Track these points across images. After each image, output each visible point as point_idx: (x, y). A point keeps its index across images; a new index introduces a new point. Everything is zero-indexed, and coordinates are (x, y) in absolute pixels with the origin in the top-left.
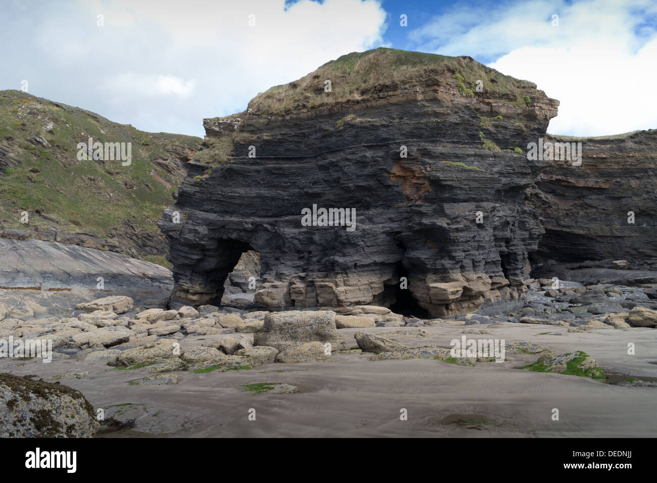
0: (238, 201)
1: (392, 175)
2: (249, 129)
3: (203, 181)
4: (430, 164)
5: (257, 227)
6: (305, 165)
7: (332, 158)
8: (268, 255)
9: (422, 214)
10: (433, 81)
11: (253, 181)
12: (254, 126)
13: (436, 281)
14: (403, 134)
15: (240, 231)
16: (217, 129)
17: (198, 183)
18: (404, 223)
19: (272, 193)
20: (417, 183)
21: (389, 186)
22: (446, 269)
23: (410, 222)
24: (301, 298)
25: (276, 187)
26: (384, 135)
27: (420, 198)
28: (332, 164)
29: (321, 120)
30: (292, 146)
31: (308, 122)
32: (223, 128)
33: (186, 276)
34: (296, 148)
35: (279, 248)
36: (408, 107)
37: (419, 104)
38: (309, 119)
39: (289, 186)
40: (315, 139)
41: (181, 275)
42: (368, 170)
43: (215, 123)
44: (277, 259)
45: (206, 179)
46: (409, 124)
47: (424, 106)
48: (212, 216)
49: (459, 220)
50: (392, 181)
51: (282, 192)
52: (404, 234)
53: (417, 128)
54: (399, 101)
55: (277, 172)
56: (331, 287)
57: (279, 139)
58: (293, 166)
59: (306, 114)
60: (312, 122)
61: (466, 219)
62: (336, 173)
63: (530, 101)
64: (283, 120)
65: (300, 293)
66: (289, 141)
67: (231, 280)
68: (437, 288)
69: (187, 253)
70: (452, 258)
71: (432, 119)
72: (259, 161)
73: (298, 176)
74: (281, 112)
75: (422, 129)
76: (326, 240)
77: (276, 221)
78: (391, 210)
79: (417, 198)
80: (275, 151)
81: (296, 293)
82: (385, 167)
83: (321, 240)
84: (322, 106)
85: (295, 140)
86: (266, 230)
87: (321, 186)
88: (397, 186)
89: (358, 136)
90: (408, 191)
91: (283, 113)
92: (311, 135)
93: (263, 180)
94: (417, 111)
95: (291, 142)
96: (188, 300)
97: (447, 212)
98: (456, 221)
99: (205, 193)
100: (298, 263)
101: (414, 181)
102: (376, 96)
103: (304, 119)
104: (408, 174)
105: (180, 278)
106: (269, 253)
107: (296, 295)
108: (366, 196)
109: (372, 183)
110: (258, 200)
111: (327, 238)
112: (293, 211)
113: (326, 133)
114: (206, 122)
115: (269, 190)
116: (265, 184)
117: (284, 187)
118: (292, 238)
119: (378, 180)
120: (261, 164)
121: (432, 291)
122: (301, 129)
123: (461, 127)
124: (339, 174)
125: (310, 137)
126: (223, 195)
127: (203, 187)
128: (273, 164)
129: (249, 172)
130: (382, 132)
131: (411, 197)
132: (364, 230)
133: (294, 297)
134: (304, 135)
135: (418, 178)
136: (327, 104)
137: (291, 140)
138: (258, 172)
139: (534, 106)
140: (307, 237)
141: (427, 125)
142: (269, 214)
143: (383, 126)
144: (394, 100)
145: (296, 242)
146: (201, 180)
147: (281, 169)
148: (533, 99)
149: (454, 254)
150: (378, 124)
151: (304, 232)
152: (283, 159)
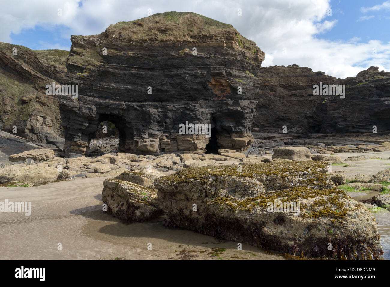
0: (111, 91)
1: (210, 84)
2: (114, 48)
3: (85, 77)
4: (233, 80)
5: (129, 108)
6: (156, 73)
7: (175, 71)
8: (137, 124)
9: (227, 104)
10: (231, 38)
11: (121, 80)
12: (118, 46)
13: (237, 137)
14: (217, 63)
15: (120, 109)
16: (83, 43)
17: (82, 78)
18: (218, 109)
19: (135, 88)
20: (223, 89)
21: (208, 89)
22: (243, 131)
23: (221, 108)
24: (169, 147)
25: (137, 84)
26: (207, 63)
27: (224, 96)
28: (177, 75)
29: (167, 49)
30: (145, 61)
31: (158, 49)
32: (87, 43)
33: (79, 136)
34: (148, 63)
35: (145, 120)
36: (218, 49)
37: (224, 48)
38: (159, 47)
39: (145, 85)
40: (162, 59)
41: (75, 135)
42: (198, 80)
43: (81, 39)
44: (143, 126)
45: (88, 76)
46: (220, 58)
47: (227, 50)
48: (97, 100)
49: (245, 108)
50: (210, 86)
51: (141, 88)
52: (217, 114)
53: (224, 61)
54: (214, 45)
55: (138, 76)
56: (190, 141)
57: (139, 57)
58: (148, 73)
59: (157, 44)
60: (161, 49)
61: (248, 108)
62: (178, 80)
63: (256, 52)
64: (141, 46)
65: (168, 144)
66: (144, 58)
67: (47, 140)
68: (240, 140)
69: (82, 122)
70: (244, 126)
71: (231, 57)
72: (127, 68)
73: (150, 79)
74: (140, 40)
75: (226, 61)
76: (175, 116)
77: (142, 105)
78: (210, 102)
79: (222, 96)
80: (134, 63)
81: (166, 144)
82: (208, 79)
83: (172, 116)
84: (168, 41)
85: (149, 58)
86: (136, 109)
87: (168, 86)
88: (212, 90)
89: (193, 61)
90: (218, 92)
91: (141, 41)
92: (159, 56)
93: (128, 79)
94: (223, 52)
95: (145, 59)
96: (81, 151)
97: (241, 104)
98: (244, 109)
99: (88, 85)
100: (160, 128)
101: (222, 87)
102: (201, 41)
103: (156, 47)
104: (217, 83)
105: (75, 138)
106: (138, 123)
107: (165, 146)
108: (195, 93)
109: (200, 87)
110: (125, 91)
111: (176, 115)
112: (147, 99)
113: (172, 57)
114: (73, 38)
115: (133, 86)
116: (129, 82)
117: (142, 85)
118: (155, 114)
119: (203, 85)
120: (128, 70)
121: (237, 142)
122: (152, 52)
123: (239, 63)
124: (182, 81)
125: (158, 57)
126: (101, 87)
127: (86, 81)
128: (135, 71)
129: (120, 74)
130: (207, 61)
131: (219, 95)
132: (202, 111)
133: (163, 146)
134: (154, 56)
135: (224, 86)
136: (171, 40)
137: (146, 57)
138: (125, 74)
139: (258, 54)
140: (163, 115)
141: (229, 60)
142: (131, 100)
143: (207, 57)
144: (211, 44)
145: (157, 117)
146: (84, 76)
147: (141, 74)
148: (257, 51)
149: (244, 124)
150: (204, 56)
151: (160, 111)
152: (141, 68)
